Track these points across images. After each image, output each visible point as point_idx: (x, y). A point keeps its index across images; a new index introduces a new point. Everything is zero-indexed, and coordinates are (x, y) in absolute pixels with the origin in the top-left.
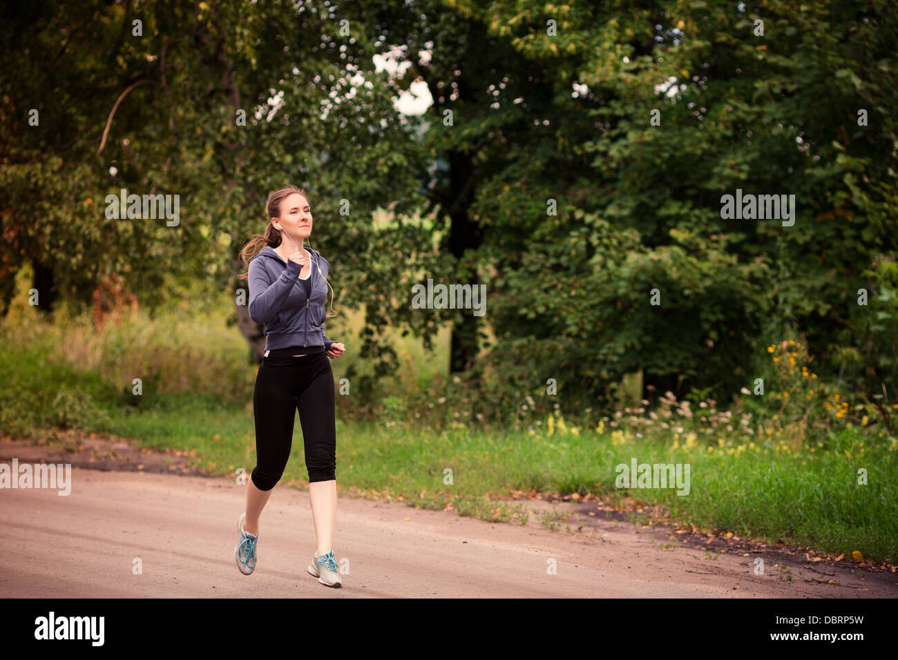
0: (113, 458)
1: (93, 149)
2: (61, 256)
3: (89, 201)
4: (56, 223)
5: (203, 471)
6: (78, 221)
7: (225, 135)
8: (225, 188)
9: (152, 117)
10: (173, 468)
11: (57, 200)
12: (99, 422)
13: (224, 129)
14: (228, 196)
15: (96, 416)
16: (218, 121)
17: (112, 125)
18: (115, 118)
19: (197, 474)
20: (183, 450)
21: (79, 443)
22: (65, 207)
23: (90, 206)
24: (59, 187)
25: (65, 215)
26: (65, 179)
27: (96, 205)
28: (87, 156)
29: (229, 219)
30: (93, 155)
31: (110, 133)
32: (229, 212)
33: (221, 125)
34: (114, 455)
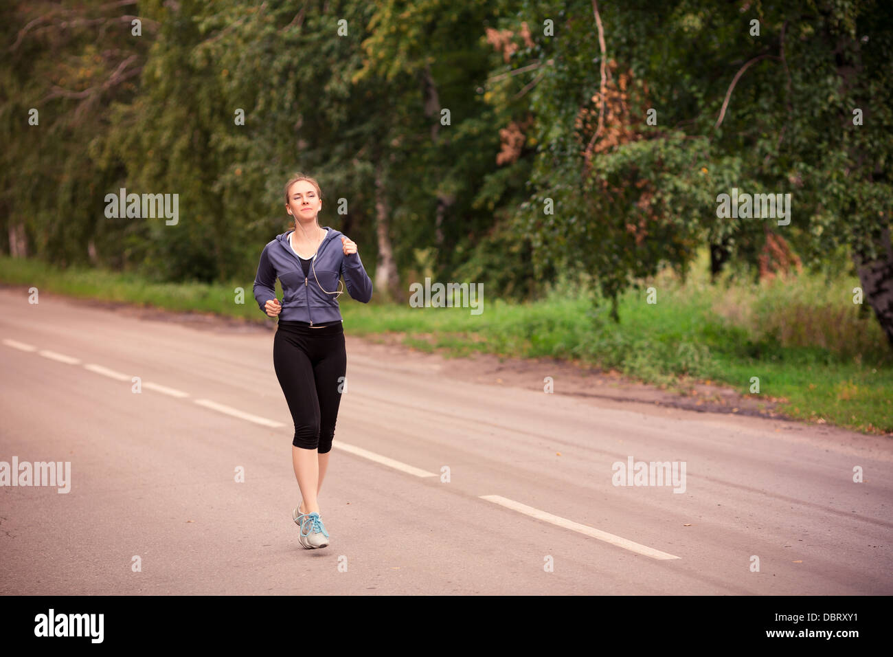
0: (717, 402)
1: (711, 123)
2: (679, 221)
3: (705, 170)
4: (676, 191)
5: (787, 415)
6: (694, 189)
7: (833, 105)
8: (831, 153)
9: (767, 90)
10: (763, 412)
11: (677, 170)
12: (713, 370)
13: (831, 99)
14: (834, 160)
15: (711, 366)
16: (825, 92)
17: (731, 100)
18: (734, 93)
19: (782, 418)
20: (779, 397)
21: (691, 389)
22: (684, 177)
23: (706, 175)
24: (679, 159)
25: (683, 185)
26: (684, 151)
27: (710, 174)
28: (707, 129)
29: (835, 183)
30: (712, 128)
31: (729, 107)
32: (835, 176)
33: (828, 95)
34: (718, 399)
